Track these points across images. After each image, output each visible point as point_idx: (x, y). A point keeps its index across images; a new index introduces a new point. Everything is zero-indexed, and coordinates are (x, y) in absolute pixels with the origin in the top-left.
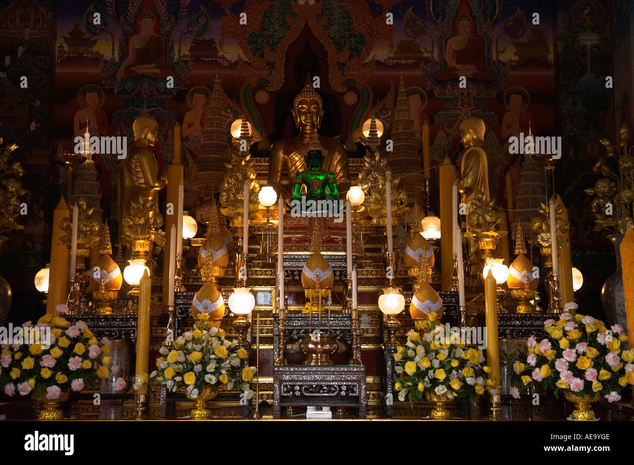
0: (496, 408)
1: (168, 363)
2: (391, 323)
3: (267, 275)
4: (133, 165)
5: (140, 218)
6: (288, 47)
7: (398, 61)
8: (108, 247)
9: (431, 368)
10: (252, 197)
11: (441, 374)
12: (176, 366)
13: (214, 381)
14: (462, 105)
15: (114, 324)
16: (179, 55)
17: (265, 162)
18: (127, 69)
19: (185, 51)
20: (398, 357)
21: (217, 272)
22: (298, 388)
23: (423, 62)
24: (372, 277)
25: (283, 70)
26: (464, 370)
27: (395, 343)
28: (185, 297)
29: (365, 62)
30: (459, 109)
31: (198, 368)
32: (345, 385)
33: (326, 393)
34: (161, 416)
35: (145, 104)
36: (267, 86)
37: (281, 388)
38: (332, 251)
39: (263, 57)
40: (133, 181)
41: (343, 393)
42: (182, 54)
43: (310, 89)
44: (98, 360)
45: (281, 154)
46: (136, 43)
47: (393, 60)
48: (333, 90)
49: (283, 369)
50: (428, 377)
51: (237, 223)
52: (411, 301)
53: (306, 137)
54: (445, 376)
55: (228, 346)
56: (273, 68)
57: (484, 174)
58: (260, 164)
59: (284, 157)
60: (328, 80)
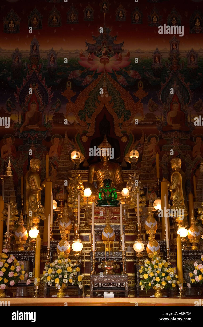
0: (181, 292)
1: (48, 274)
2: (139, 256)
3: (87, 228)
4: (30, 180)
5: (35, 209)
6: (96, 116)
7: (146, 122)
8: (22, 222)
9: (154, 276)
10: (81, 200)
11: (158, 279)
12: (52, 275)
13: (67, 282)
14: (175, 142)
15: (25, 254)
16: (48, 120)
17: (86, 172)
18: (25, 127)
19: (51, 119)
20: (141, 271)
21: (67, 232)
22: (100, 284)
23: (157, 123)
24: (132, 229)
25: (94, 127)
26: (167, 277)
27: (140, 264)
28: (54, 243)
29: (131, 123)
30: (173, 144)
31: (60, 276)
32: (120, 283)
33: (112, 286)
34: (45, 294)
35: (33, 143)
36: (87, 134)
37: (93, 284)
38: (114, 223)
39: (85, 121)
40: (30, 186)
41: (119, 286)
42: (49, 120)
43: (106, 141)
44: (20, 272)
45: (93, 170)
46: (29, 115)
47: (143, 122)
48: (117, 135)
49: (95, 276)
50: (153, 280)
51: (75, 210)
52: (147, 245)
53: (104, 163)
54: (160, 280)
55: (72, 266)
56: (90, 126)
57: (180, 183)
58: (84, 173)
59: (94, 172)
60: (114, 131)
